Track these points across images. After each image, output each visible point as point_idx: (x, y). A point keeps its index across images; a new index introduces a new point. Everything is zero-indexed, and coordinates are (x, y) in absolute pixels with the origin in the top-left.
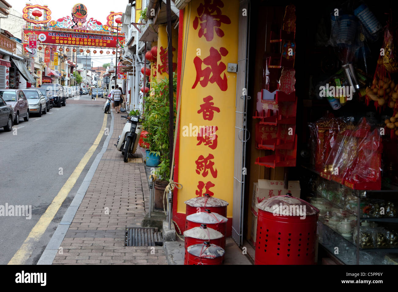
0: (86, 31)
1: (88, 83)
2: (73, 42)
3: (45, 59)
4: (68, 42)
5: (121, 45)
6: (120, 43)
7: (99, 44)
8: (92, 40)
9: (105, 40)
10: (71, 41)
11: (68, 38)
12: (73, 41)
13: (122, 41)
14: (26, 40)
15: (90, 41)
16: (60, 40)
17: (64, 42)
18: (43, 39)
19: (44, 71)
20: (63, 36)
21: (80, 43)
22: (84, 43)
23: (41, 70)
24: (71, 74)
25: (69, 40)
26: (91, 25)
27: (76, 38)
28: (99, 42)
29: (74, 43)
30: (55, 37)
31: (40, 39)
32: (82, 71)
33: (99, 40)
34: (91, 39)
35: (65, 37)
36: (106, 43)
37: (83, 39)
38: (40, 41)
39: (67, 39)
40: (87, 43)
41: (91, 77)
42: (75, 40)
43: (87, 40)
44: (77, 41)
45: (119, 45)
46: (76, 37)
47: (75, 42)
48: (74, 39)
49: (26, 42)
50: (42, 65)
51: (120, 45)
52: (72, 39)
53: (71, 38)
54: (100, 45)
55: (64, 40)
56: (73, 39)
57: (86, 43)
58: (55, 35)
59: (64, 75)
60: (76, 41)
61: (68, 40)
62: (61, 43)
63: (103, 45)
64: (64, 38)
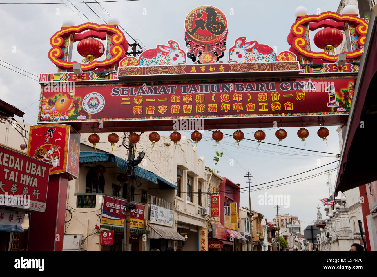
0: (222, 68)
1: (296, 248)
2: (184, 107)
3: (212, 211)
4: (169, 108)
5: (344, 102)
6: (340, 95)
7: (269, 107)
8: (245, 96)
9: (289, 93)
10: (179, 107)
11: (169, 97)
12: (185, 103)
13: (345, 89)
14: (47, 116)
15: (241, 99)
16: (144, 104)
17: (157, 109)
18: (94, 106)
19: (210, 230)
20: (156, 93)
21: (207, 108)
22: (219, 108)
23: (205, 229)
24: (273, 238)
25: (173, 104)
26: (240, 56)
27: (194, 96)
28: (269, 101)
29: (188, 112)
30: (132, 98)
31: (87, 108)
32: (289, 236)
33: (269, 94)
34: (243, 93)
35: (162, 97)
36: (293, 100)
37: (218, 97)
38: (86, 114)
39: (166, 99)
40: (231, 107)
41: (300, 243)
42: (191, 100)
43: (231, 98)
44: (199, 103)
45: (338, 103)
46: (196, 91)
47: (191, 106)
48: (189, 98)
49: (45, 120)
50: (207, 221)
51: (341, 103)
52: (181, 99)
53: (178, 97)
54: (273, 109)
55: (156, 104)
56: (184, 100)
57: (228, 106)
58: (132, 93)
59: (260, 239)
60: (193, 103)
61: (169, 104)
62: (150, 113)
63: (283, 107)
64: (156, 97)
